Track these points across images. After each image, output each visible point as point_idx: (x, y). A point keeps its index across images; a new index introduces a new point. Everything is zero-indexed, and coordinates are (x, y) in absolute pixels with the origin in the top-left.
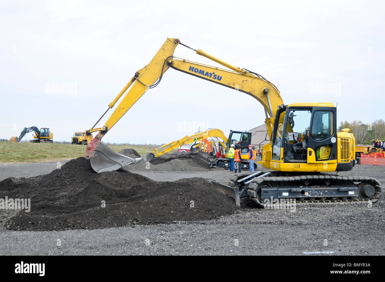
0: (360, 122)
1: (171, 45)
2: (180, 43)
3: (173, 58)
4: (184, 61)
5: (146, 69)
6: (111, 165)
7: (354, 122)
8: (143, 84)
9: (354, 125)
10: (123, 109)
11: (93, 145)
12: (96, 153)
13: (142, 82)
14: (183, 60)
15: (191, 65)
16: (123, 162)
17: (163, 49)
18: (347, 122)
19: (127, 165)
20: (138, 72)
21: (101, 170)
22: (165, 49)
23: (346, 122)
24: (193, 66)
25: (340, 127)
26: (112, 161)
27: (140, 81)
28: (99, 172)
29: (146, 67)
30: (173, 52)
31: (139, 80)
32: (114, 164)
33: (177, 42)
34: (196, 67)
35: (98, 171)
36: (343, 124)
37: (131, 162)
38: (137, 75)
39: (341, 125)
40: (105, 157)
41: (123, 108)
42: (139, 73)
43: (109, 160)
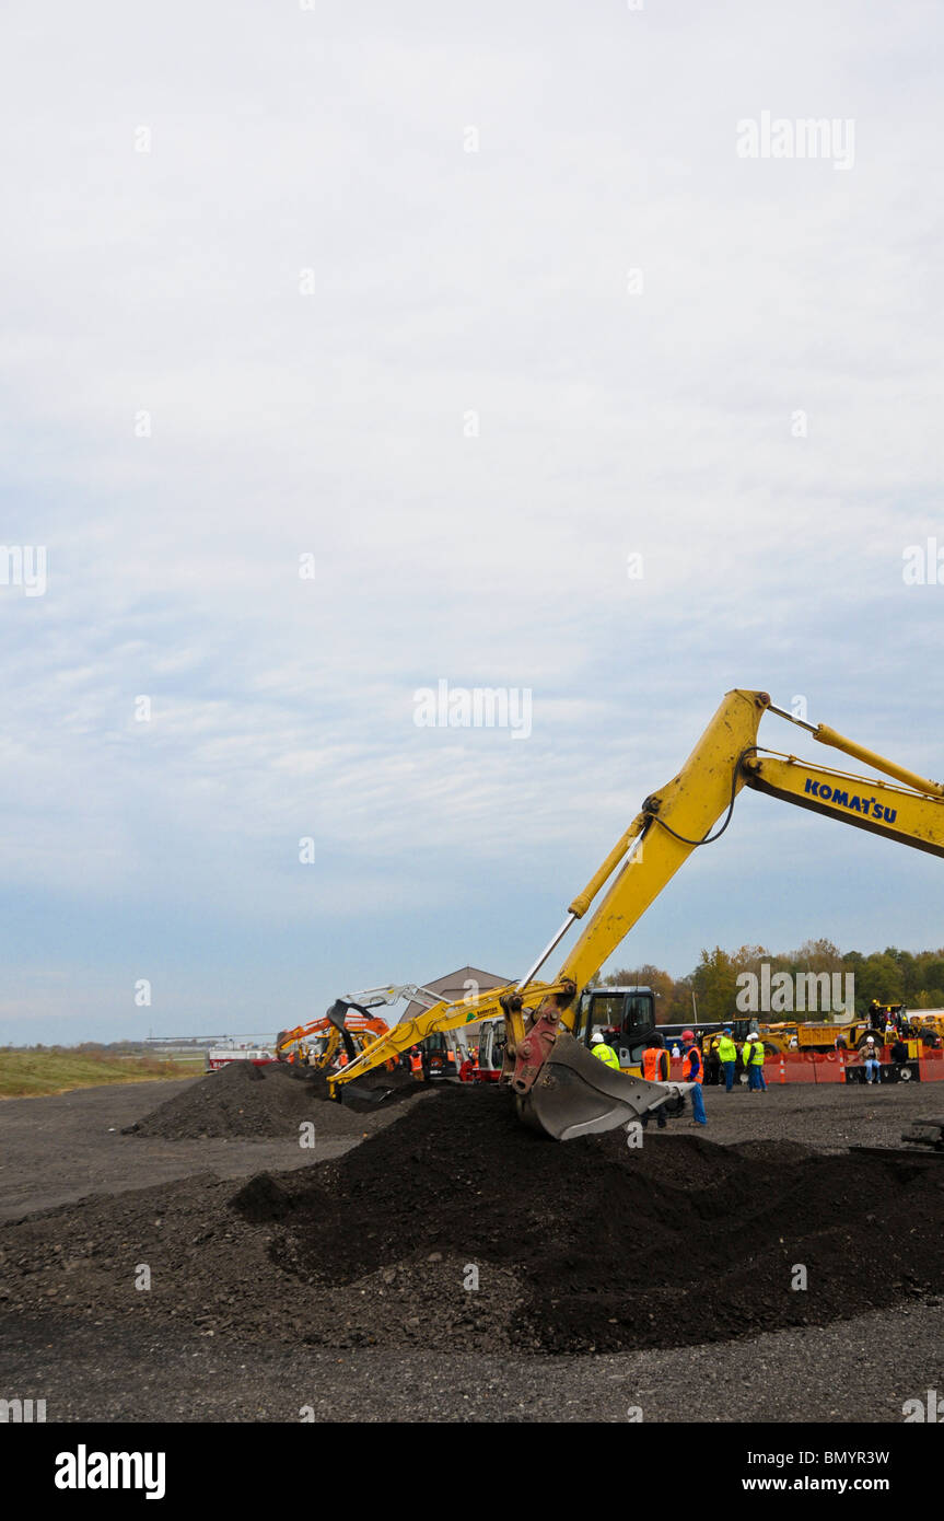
0: (761, 950)
1: (747, 709)
2: (770, 708)
3: (758, 751)
4: (790, 763)
5: (682, 789)
6: (600, 1110)
7: (743, 950)
8: (679, 837)
9: (743, 961)
10: (619, 919)
11: (536, 1045)
12: (552, 1073)
13: (674, 831)
14: (787, 759)
15: (809, 775)
16: (639, 1097)
17: (726, 723)
18: (721, 950)
19: (651, 1107)
20: (659, 798)
21: (568, 1130)
22: (731, 724)
23: (718, 952)
24: (815, 778)
25: (698, 968)
26: (603, 1097)
27: (667, 828)
28: (564, 1137)
29: (678, 781)
30: (755, 734)
31: (665, 821)
32: (611, 1108)
33: (761, 702)
34: (823, 781)
35: (561, 1133)
36: (710, 957)
37: (663, 1096)
38: (652, 808)
39: (702, 963)
40: (583, 1085)
41: (619, 915)
42: (660, 802)
43: (595, 1093)
